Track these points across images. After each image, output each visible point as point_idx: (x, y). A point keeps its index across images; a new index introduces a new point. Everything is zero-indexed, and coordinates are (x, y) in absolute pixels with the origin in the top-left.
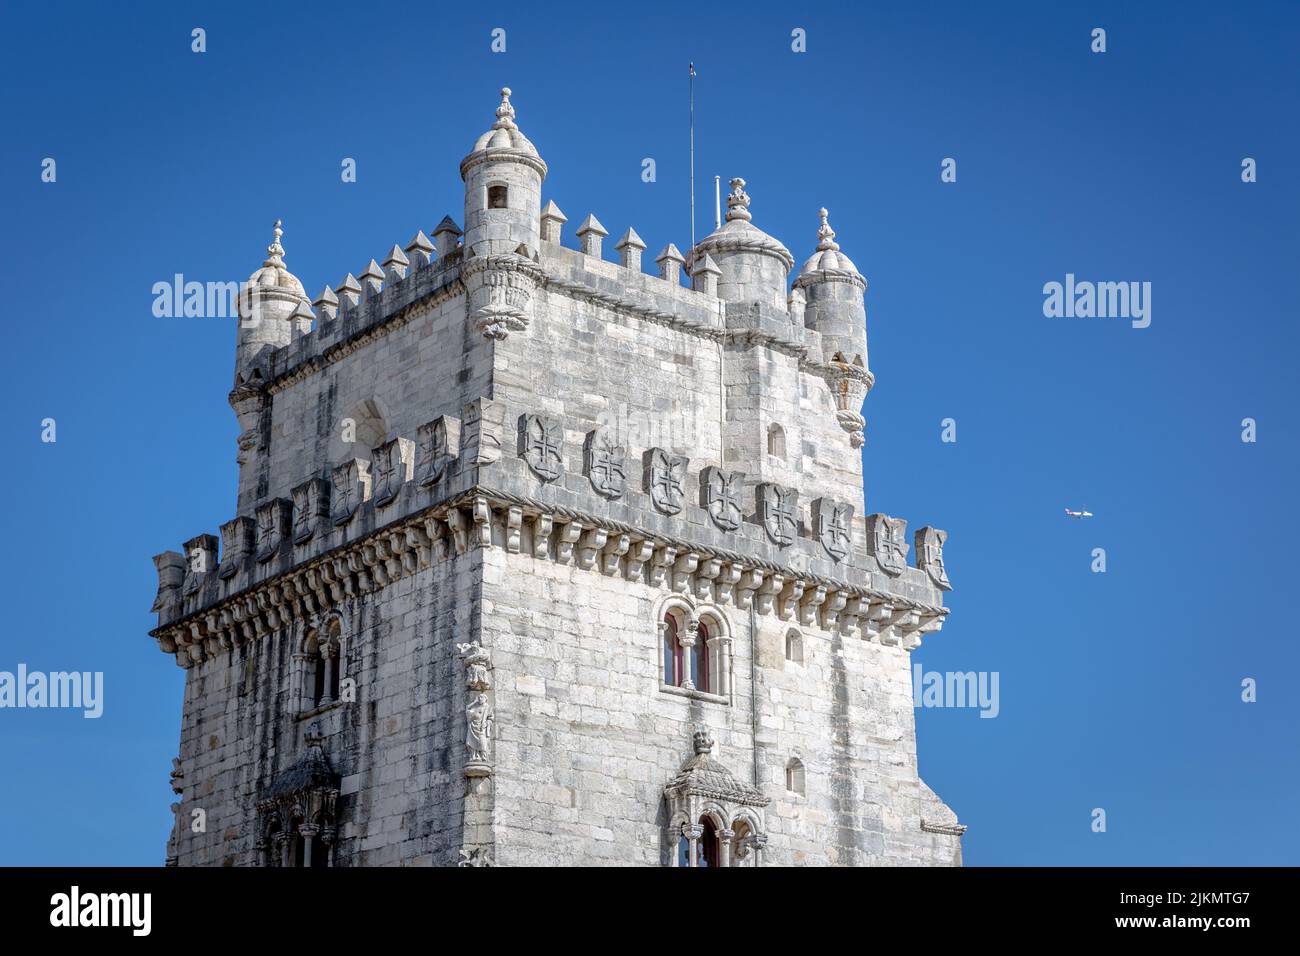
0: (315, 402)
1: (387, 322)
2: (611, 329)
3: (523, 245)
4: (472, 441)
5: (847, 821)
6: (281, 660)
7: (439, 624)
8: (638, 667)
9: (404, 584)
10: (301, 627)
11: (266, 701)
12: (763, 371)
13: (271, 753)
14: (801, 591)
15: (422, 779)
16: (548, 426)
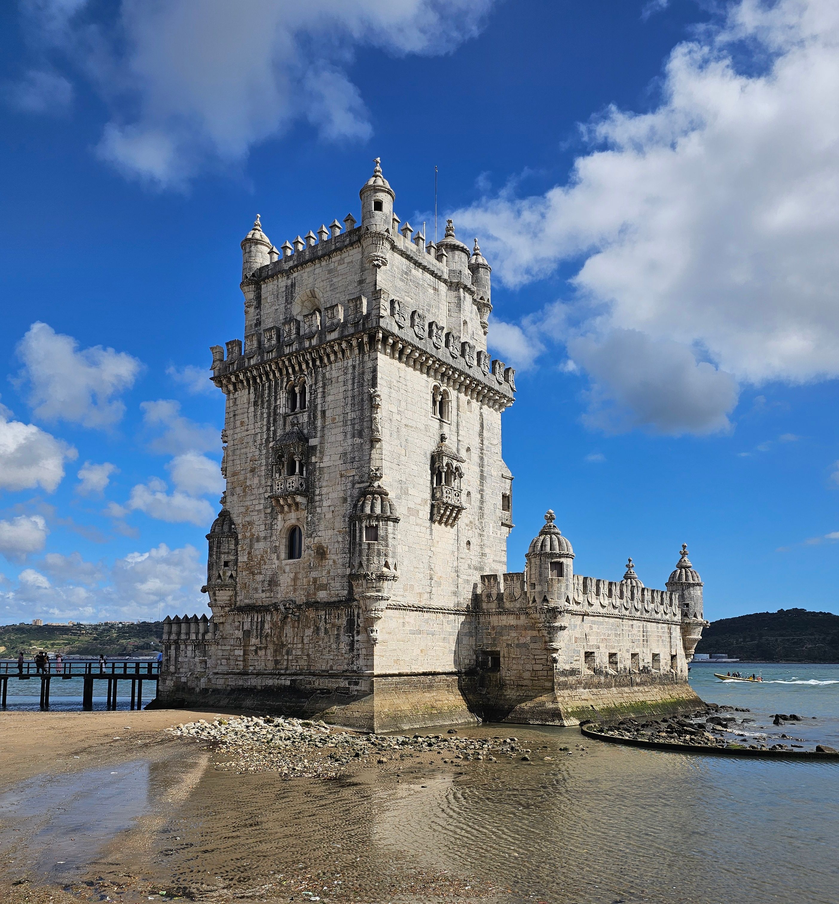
0: (284, 289)
1: (322, 257)
2: (413, 271)
3: (388, 229)
4: (376, 307)
5: (482, 471)
6: (276, 392)
7: (356, 381)
8: (425, 406)
9: (340, 364)
10: (285, 380)
11: (269, 408)
12: (462, 298)
13: (272, 429)
14: (474, 386)
15: (349, 441)
16: (401, 305)
